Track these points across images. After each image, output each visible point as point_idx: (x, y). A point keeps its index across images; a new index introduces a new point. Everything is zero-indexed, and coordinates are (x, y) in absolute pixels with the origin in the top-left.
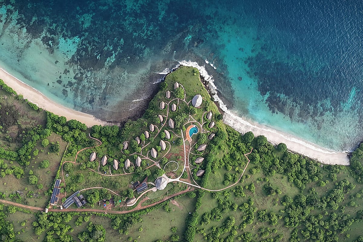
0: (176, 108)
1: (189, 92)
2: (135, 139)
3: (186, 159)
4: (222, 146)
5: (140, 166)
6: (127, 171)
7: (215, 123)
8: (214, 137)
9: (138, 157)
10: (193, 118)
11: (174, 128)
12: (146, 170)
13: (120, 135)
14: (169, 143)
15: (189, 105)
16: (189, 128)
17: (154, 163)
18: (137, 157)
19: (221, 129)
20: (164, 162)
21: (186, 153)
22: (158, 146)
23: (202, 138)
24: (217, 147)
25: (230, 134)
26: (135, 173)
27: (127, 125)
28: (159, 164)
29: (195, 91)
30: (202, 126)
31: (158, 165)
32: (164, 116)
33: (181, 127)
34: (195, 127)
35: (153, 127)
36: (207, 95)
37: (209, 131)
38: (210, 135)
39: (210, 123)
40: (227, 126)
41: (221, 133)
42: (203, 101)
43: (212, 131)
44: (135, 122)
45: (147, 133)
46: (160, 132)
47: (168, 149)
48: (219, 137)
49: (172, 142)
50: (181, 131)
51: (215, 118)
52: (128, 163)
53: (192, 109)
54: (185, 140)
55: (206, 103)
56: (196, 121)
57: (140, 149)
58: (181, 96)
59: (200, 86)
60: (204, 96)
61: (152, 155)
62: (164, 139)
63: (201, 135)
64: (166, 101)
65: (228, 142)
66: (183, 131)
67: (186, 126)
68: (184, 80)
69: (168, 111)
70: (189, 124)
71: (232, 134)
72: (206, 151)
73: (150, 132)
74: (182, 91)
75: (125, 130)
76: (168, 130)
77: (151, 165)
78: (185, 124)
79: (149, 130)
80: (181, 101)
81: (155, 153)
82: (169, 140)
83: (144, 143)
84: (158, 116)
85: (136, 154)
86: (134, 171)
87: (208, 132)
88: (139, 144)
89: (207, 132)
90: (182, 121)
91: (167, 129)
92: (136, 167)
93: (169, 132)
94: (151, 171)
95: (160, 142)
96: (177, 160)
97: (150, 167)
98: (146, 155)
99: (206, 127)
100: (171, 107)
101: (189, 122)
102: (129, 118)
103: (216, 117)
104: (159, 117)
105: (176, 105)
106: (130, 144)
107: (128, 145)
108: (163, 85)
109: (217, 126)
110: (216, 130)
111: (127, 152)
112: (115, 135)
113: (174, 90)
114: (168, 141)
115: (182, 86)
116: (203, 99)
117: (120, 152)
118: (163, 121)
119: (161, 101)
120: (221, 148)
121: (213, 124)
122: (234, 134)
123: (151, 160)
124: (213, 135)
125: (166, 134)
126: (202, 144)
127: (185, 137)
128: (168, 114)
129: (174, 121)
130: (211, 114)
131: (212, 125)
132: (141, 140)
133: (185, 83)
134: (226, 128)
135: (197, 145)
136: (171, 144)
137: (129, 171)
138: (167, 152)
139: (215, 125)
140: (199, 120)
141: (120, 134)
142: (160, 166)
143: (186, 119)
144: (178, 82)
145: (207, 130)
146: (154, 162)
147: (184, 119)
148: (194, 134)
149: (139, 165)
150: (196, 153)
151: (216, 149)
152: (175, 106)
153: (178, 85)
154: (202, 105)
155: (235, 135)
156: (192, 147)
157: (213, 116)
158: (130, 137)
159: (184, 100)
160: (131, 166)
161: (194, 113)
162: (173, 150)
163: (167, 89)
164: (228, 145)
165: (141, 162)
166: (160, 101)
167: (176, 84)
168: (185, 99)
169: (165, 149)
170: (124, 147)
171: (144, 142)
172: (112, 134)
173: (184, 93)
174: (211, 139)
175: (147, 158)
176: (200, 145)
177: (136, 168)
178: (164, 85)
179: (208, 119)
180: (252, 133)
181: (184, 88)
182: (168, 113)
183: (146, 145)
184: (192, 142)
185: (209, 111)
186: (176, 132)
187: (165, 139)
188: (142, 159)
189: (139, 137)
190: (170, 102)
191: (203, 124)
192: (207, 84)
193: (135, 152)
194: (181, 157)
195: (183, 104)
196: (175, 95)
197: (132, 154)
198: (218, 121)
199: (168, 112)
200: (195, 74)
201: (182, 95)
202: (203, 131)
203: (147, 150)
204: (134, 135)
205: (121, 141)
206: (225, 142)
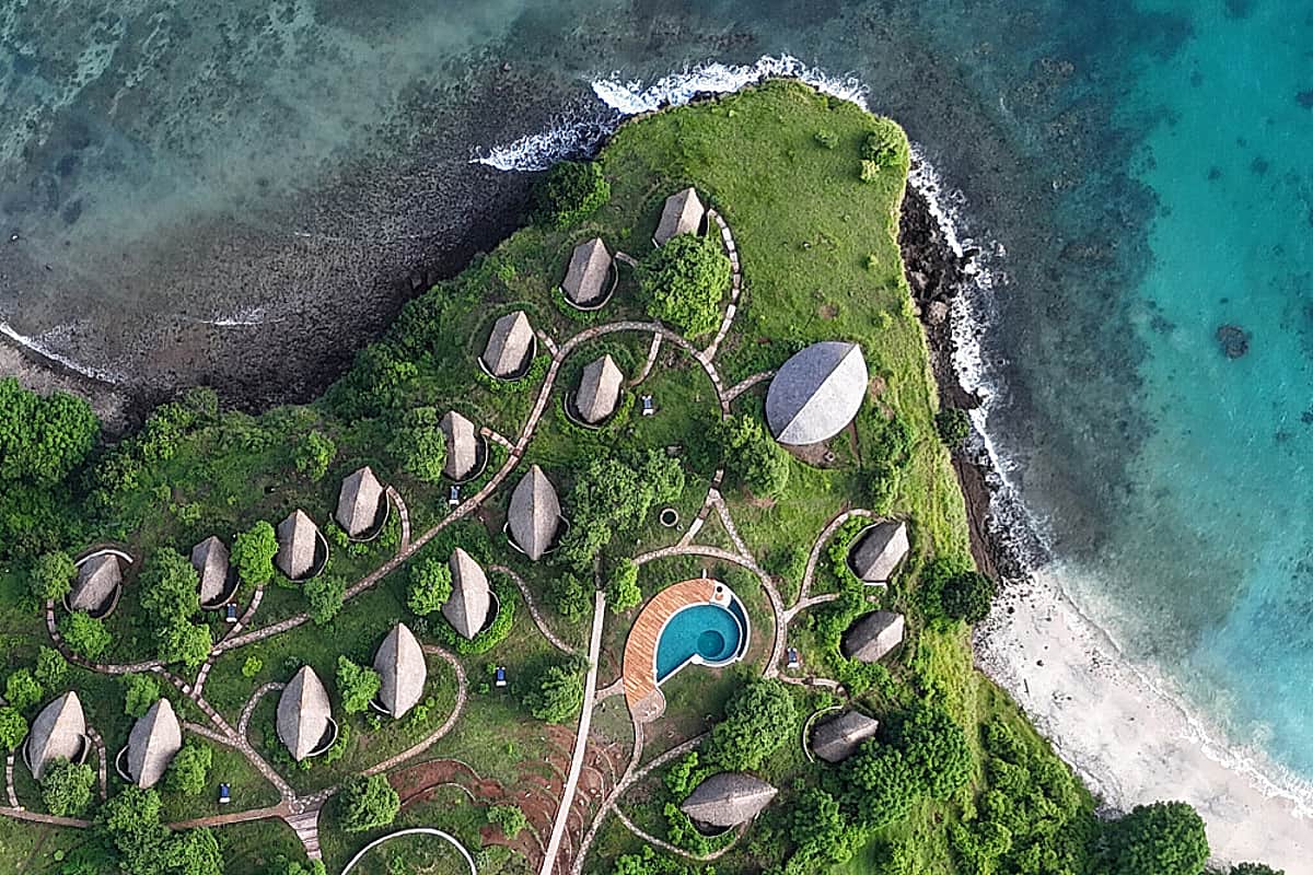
0: (620, 402)
1: (770, 298)
2: (187, 551)
3: (562, 851)
4: (910, 842)
5: (156, 787)
6: (34, 793)
7: (906, 627)
8: (860, 741)
9: (165, 703)
10: (730, 526)
11: (543, 558)
12: (191, 830)
13: (86, 483)
14: (461, 675)
15: (739, 406)
16: (675, 601)
17: (275, 797)
18: (152, 702)
19: (940, 696)
20: (362, 820)
21: (575, 802)
22: (355, 668)
23: (760, 722)
24: (861, 837)
25: (1005, 767)
26: (91, 828)
27: (171, 420)
28: (313, 822)
29: (822, 310)
30: (788, 616)
31: (306, 831)
32: (496, 437)
33: (605, 573)
34: (725, 603)
35: (367, 493)
36: (916, 371)
37: (834, 684)
38: (830, 720)
39: (867, 616)
40: (999, 698)
41: (936, 729)
42: (866, 411)
43: (861, 686)
44: (241, 425)
45: (305, 532)
46: (418, 559)
47: (437, 717)
48: (905, 756)
49: (484, 667)
50: (593, 600)
51: (926, 589)
52: (67, 726)
53: (747, 444)
54: (603, 693)
55: (884, 438)
56: (746, 559)
57: (201, 645)
58: (693, 311)
59: (881, 281)
60: (888, 375)
61: (281, 722)
62: (430, 628)
63: (761, 691)
64: (555, 317)
65: (962, 834)
66: (608, 607)
67: (653, 580)
68: (758, 191)
69: (542, 403)
70: (685, 569)
71: (1024, 773)
72: (756, 848)
73: (331, 528)
74: (717, 272)
75: (137, 454)
76: (482, 562)
77: (248, 807)
78: (646, 558)
79: (328, 512)
80: (677, 357)
81: (311, 718)
82: (464, 648)
83: (256, 603)
84: (440, 415)
85: (155, 677)
86: (91, 811)
87: (829, 690)
88: (211, 602)
89: (817, 682)
90: (635, 516)
91: (481, 545)
92: (120, 778)
93: (488, 575)
94: (227, 852)
95: (385, 634)
96: (480, 840)
97: (230, 818)
98: (230, 707)
99: (822, 640)
100: (574, 378)
101: (684, 547)
102: (205, 382)
103: (938, 582)
104: (449, 433)
105: (629, 373)
106: (132, 581)
107: (116, 578)
108: (567, 182)
109: (920, 664)
110: (897, 690)
111: (89, 634)
112: (49, 469)
113: (642, 250)
114: (454, 649)
115: (727, 234)
116: (874, 400)
117: (31, 620)
118: (468, 475)
119: (510, 310)
120: (889, 859)
121: (891, 635)
122: (1035, 779)
123: (264, 768)
124: (855, 725)
125: (456, 582)
126: (737, 771)
127: (612, 662)
128: (528, 431)
129: (561, 495)
130: (897, 546)
131: (881, 636)
132: (233, 577)
133: (757, 215)
134: (986, 715)
135: (694, 760)
136: (474, 689)
137: (49, 798)
138: (415, 740)
139: (899, 654)
140: (778, 562)
141: (92, 474)
142: (320, 837)
143: (670, 518)
144: (700, 195)
145: (819, 667)
146: (278, 793)
147: (655, 509)
148: (697, 659)
149: (148, 776)
150: (663, 828)
151: (842, 853)
152: (611, 378)
153: (692, 212)
154: (849, 441)
155: (1046, 794)
156: (642, 763)
157: (909, 569)
158: (154, 524)
159: (704, 358)
160: (76, 759)
161: (762, 481)
162: (480, 738)
163: (595, 226)
164: (957, 855)
165: (175, 753)
166: (500, 302)
167: (682, 202)
168: (713, 349)
169: (411, 713)
170: (76, 583)
171: (259, 595)
172: (22, 456)
173: (726, 295)
174: (831, 749)
175: (236, 738)
176: (720, 775)
177: (115, 792)
178: (575, 183)
179: (858, 573)
180: (1196, 824)
181: (734, 256)
182: (533, 421)
183: (262, 625)
184: (658, 721)
185: (887, 509)
186: (551, 600)
187: (437, 629)
188: (185, 733)
189: (228, 543)
190: (582, 337)
191: (805, 603)
192: (938, 298)
193: (153, 655)
194: (519, 822)
195: (688, 384)
196: (648, 284)
197: (127, 662)
198: (937, 625)
199: (537, 412)
200: (871, 169)
201: (706, 302)
202: (782, 664)
203: (252, 666)
204: (193, 512)
205: (74, 530)
206: (939, 819)
